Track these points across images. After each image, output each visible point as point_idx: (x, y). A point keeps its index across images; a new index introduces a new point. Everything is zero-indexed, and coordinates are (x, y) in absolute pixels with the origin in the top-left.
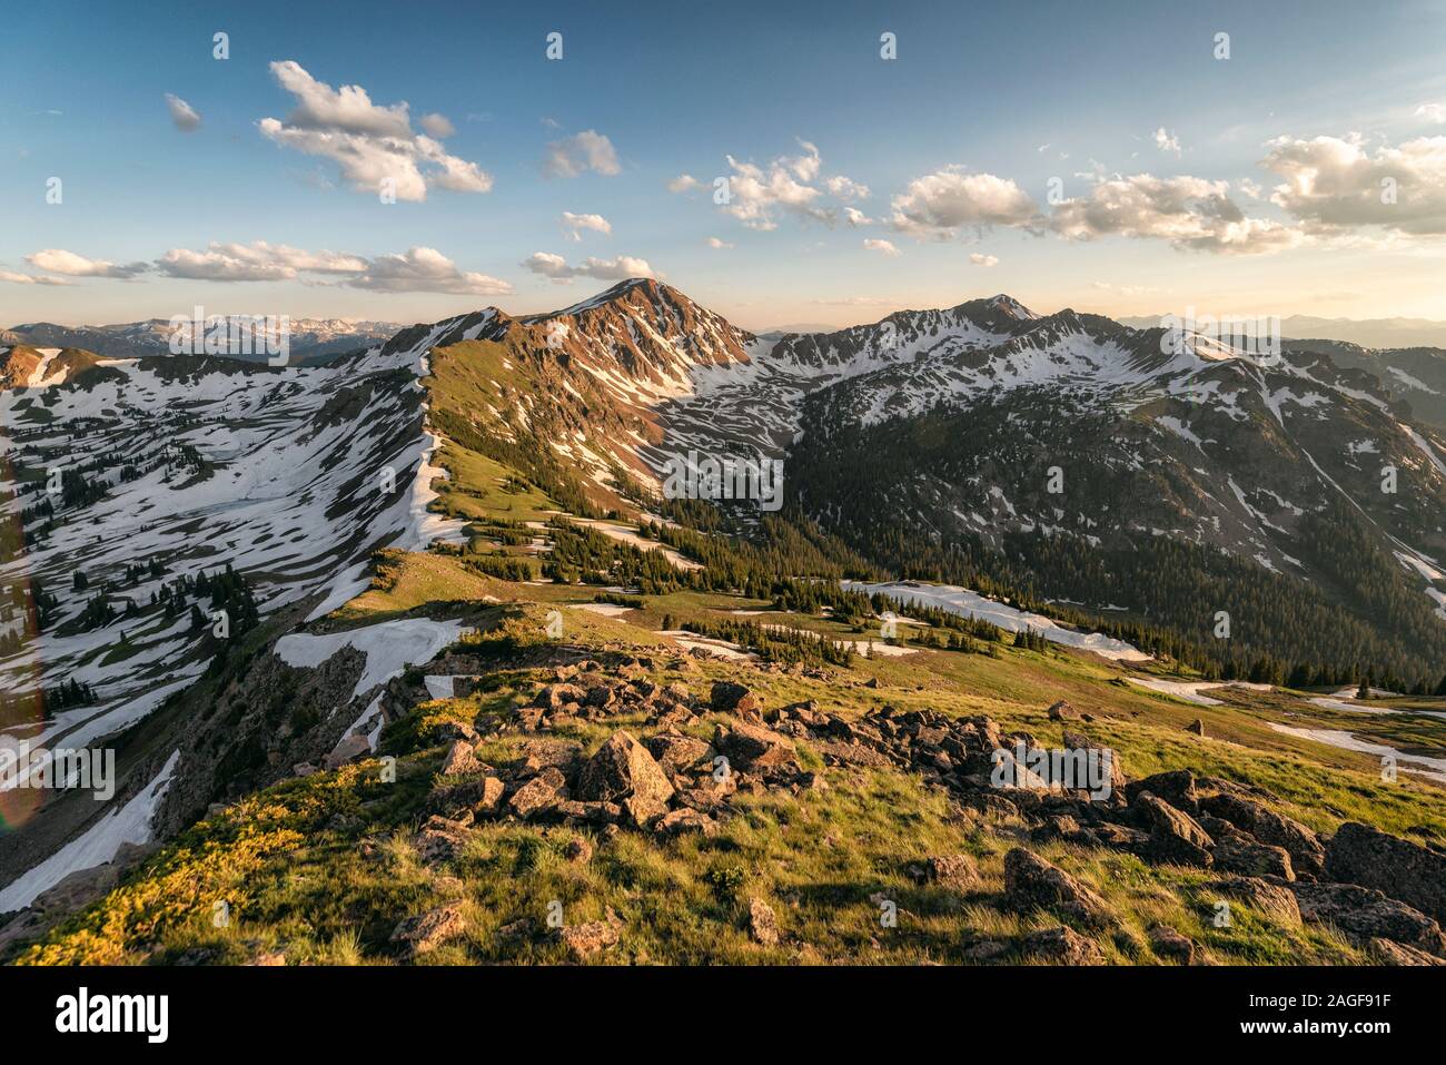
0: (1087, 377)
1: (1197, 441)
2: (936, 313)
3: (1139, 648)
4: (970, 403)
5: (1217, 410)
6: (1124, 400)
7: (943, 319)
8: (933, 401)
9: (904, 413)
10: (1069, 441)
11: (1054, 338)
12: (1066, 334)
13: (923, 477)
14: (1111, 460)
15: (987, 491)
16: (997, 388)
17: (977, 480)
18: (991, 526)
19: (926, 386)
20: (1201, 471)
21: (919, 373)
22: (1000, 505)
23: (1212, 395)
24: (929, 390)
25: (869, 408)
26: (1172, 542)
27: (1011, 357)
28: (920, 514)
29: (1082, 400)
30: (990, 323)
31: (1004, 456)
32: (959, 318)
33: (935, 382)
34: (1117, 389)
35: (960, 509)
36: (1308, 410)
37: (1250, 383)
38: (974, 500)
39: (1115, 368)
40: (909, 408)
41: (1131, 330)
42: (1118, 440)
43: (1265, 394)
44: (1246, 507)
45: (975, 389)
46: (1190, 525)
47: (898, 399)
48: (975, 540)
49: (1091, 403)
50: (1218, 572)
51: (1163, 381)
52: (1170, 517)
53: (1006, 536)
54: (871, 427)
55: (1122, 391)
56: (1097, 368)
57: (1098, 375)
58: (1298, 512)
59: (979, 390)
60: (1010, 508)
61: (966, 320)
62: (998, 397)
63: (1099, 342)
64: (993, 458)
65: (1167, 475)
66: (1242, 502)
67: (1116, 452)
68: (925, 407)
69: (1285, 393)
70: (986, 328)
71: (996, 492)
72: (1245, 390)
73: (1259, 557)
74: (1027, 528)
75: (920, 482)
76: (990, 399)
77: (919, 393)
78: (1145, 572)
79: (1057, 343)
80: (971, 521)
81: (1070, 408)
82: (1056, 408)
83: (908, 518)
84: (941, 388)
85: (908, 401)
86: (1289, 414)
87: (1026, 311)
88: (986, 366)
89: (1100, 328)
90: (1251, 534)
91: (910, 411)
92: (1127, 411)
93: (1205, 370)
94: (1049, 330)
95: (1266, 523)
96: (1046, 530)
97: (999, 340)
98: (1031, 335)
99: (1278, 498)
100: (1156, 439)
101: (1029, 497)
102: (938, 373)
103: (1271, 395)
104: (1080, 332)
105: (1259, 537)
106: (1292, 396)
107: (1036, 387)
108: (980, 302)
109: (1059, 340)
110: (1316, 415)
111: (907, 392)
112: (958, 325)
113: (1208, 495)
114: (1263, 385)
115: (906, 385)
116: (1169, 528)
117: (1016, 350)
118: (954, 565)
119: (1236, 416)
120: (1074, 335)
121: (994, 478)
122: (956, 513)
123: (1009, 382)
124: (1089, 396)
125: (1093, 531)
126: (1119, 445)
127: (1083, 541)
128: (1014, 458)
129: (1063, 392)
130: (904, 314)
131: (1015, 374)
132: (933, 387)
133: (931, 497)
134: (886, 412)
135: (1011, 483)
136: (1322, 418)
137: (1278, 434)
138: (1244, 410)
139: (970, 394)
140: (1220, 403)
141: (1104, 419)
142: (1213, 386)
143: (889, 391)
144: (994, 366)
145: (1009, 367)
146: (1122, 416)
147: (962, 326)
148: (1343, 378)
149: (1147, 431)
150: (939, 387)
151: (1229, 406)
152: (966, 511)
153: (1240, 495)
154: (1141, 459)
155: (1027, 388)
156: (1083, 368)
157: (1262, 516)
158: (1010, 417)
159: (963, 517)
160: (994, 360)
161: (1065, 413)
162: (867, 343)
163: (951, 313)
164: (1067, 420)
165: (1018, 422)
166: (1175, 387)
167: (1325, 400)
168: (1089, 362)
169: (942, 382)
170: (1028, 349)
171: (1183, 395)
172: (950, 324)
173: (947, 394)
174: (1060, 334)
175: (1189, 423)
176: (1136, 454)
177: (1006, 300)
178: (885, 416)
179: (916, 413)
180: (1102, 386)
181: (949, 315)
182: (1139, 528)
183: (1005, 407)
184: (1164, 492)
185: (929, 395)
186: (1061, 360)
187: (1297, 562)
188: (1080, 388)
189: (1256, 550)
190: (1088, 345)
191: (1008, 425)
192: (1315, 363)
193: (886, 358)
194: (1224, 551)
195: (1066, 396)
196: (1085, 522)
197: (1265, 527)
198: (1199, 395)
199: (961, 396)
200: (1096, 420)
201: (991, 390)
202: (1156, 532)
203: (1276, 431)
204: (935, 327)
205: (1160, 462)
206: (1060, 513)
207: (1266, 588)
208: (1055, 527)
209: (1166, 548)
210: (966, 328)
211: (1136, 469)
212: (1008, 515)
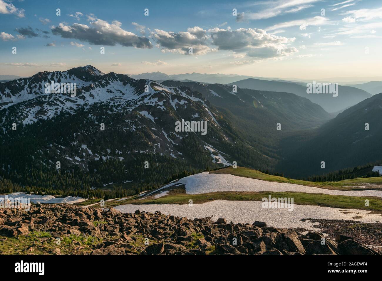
0: (120, 98)
1: (152, 119)
2: (59, 73)
3: (83, 198)
4: (75, 111)
5: (158, 107)
6: (130, 106)
7: (63, 75)
8: (59, 111)
9: (45, 118)
10: (112, 123)
11: (108, 83)
12: (112, 82)
13: (51, 145)
14: (125, 128)
15: (80, 147)
16: (86, 104)
17: (75, 143)
18: (83, 161)
19: (55, 105)
20: (154, 129)
21: (51, 99)
22: (86, 151)
23: (156, 102)
24: (57, 107)
25: (27, 117)
26: (146, 154)
27: (91, 91)
28: (50, 161)
29: (116, 107)
30: (84, 77)
31: (86, 132)
32: (70, 75)
33: (59, 103)
34: (130, 102)
35: (69, 156)
36: (182, 105)
37: (166, 98)
38: (75, 151)
39: (130, 94)
40: (48, 115)
41: (134, 80)
42: (127, 121)
43: (171, 101)
44: (168, 138)
45: (78, 105)
46: (151, 148)
47: (42, 112)
48: (76, 167)
49: (120, 108)
50: (159, 161)
51: (143, 99)
52: (145, 146)
53: (89, 163)
54: (28, 126)
55: (130, 103)
56: (124, 94)
57: (124, 97)
58: (181, 138)
59: (79, 105)
60: (90, 152)
61: (73, 76)
62: (87, 108)
63: (125, 84)
64: (81, 133)
65: (144, 132)
66: (166, 137)
67: (127, 126)
68: (55, 114)
69: (176, 101)
70: (83, 79)
71: (84, 146)
72: (165, 100)
73: (171, 154)
74: (97, 159)
75: (50, 148)
76: (83, 109)
77: (52, 108)
78: (138, 166)
79: (109, 85)
80: (75, 160)
81: (112, 110)
82: (106, 111)
83: (45, 164)
84: (62, 106)
85: (47, 112)
86: (177, 107)
87: (100, 72)
88: (82, 95)
89: (124, 79)
90: (169, 147)
91: (48, 117)
92: (131, 110)
93: (155, 94)
94: (105, 80)
95: (173, 143)
96: (104, 158)
97: (87, 84)
98: (99, 82)
99: (176, 134)
100: (139, 119)
101: (97, 146)
102: (60, 99)
103: (173, 101)
104: (117, 81)
105: (171, 148)
106: (178, 101)
107: (101, 103)
108: (80, 68)
109: (110, 84)
110: (184, 107)
111: (46, 108)
112: (70, 78)
113: (156, 136)
114: (170, 98)
115: (45, 105)
116: (145, 150)
117: (93, 88)
118: (66, 180)
119: (163, 109)
120: (115, 82)
121: (83, 142)
122: (68, 158)
123: (91, 101)
124: (119, 105)
125: (121, 155)
126: (128, 123)
127: (117, 160)
128: (90, 132)
129: (110, 104)
130: (43, 73)
131: (93, 98)
132: (58, 105)
133: (55, 153)
134: (36, 118)
135: (90, 142)
136: (185, 108)
137: (174, 114)
138: (165, 107)
139: (75, 108)
140: (159, 105)
141: (123, 113)
142: (156, 99)
143: (37, 108)
144: (85, 95)
145: (91, 95)
146: (129, 112)
147: (72, 78)
148: (193, 95)
149: (136, 117)
150: (61, 105)
151: (161, 106)
152: (72, 156)
153: (166, 135)
154: (135, 127)
155: (98, 103)
156: (118, 94)
157: (172, 141)
158: (90, 116)
159: (71, 159)
160: (84, 93)
161: (110, 113)
162: (26, 86)
163: (67, 73)
164: (111, 115)
165: (92, 117)
166: (146, 100)
167: (186, 102)
168: (121, 92)
169: (62, 103)
170: (98, 88)
171: (148, 103)
172: (66, 78)
173: (65, 108)
174: (110, 82)
175: (150, 112)
176: (133, 126)
177: (91, 68)
178: (36, 120)
179: (51, 117)
180: (125, 101)
181: (66, 74)
182: (136, 151)
183: (89, 112)
184: (142, 138)
185: (57, 109)
186: (111, 92)
187: (181, 154)
188: (117, 102)
189: (170, 152)
190: (120, 86)
191: (88, 119)
192: (186, 90)
193: (36, 93)
194: (161, 154)
195: (112, 106)
196: (118, 153)
197: (173, 144)
198: (153, 103)
199: (71, 108)
200: (120, 114)
201: (84, 105)
202: (141, 152)
203: (174, 113)
204: (59, 79)
205: (141, 127)
206: (109, 151)
207: (172, 164)
208: (108, 156)
209: (144, 157)
210: (74, 79)
211: (133, 131)
212: (90, 155)
